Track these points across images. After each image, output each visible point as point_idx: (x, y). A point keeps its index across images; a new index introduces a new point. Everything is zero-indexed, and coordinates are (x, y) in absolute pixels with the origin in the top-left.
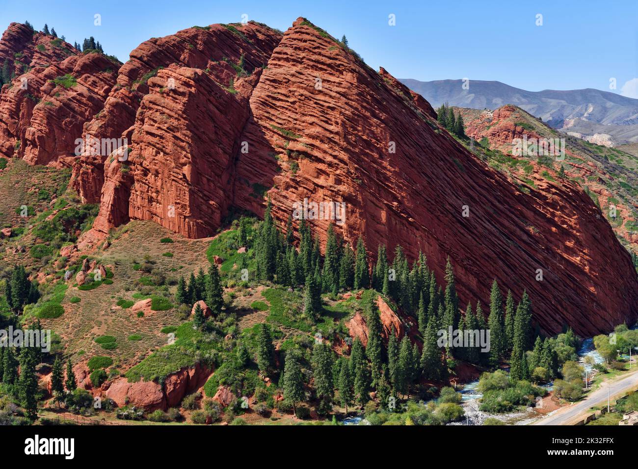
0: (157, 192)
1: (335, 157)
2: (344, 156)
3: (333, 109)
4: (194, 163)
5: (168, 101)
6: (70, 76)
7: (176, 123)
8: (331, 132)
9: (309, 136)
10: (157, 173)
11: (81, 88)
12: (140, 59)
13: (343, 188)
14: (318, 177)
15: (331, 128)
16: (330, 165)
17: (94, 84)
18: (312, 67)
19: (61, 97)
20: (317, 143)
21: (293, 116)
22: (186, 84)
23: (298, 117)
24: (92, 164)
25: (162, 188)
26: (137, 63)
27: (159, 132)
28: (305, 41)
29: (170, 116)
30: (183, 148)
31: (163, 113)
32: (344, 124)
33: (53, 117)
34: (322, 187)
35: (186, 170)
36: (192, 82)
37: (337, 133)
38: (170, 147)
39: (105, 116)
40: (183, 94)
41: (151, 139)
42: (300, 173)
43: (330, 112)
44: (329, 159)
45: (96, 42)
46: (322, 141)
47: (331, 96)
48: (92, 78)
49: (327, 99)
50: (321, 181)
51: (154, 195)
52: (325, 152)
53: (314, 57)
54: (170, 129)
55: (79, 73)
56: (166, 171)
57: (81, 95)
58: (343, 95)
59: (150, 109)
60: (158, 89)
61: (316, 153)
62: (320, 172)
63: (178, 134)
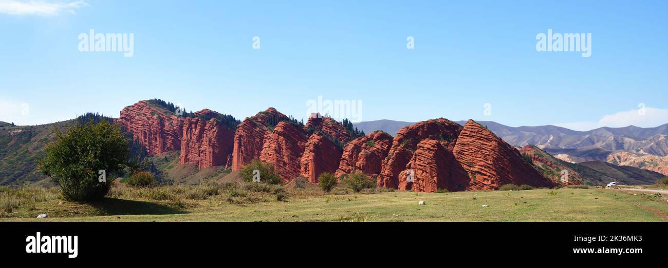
0: (424, 187)
1: (491, 173)
2: (494, 173)
3: (489, 155)
4: (437, 176)
5: (427, 153)
6: (372, 141)
7: (430, 161)
8: (489, 164)
9: (479, 165)
10: (423, 180)
11: (378, 146)
12: (403, 135)
13: (495, 185)
14: (484, 181)
15: (489, 162)
16: (489, 176)
17: (382, 144)
18: (479, 139)
19: (370, 150)
20: (483, 168)
21: (472, 157)
22: (433, 146)
23: (474, 158)
24: (389, 176)
25: (426, 186)
26: (401, 136)
27: (424, 165)
28: (475, 129)
29: (428, 159)
30: (434, 171)
31: (425, 157)
32: (493, 161)
33: (368, 158)
34: (486, 185)
35: (435, 179)
36: (436, 146)
37: (491, 164)
38: (428, 170)
39: (394, 158)
40: (433, 150)
41: (420, 167)
42: (477, 179)
43: (488, 156)
44: (488, 174)
45: (349, 121)
46: (485, 167)
47: (488, 151)
48: (381, 142)
49: (486, 151)
50: (485, 182)
51: (422, 188)
52: (486, 171)
53: (479, 135)
54: (429, 163)
55: (376, 140)
56: (427, 180)
57: (378, 149)
58: (493, 150)
59: (419, 156)
60: (422, 148)
61: (483, 172)
62: (485, 179)
63: (431, 165)
